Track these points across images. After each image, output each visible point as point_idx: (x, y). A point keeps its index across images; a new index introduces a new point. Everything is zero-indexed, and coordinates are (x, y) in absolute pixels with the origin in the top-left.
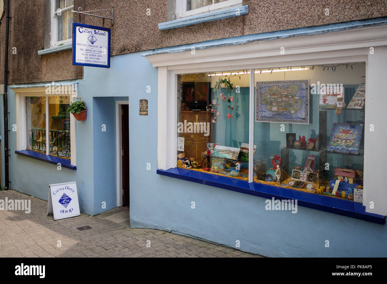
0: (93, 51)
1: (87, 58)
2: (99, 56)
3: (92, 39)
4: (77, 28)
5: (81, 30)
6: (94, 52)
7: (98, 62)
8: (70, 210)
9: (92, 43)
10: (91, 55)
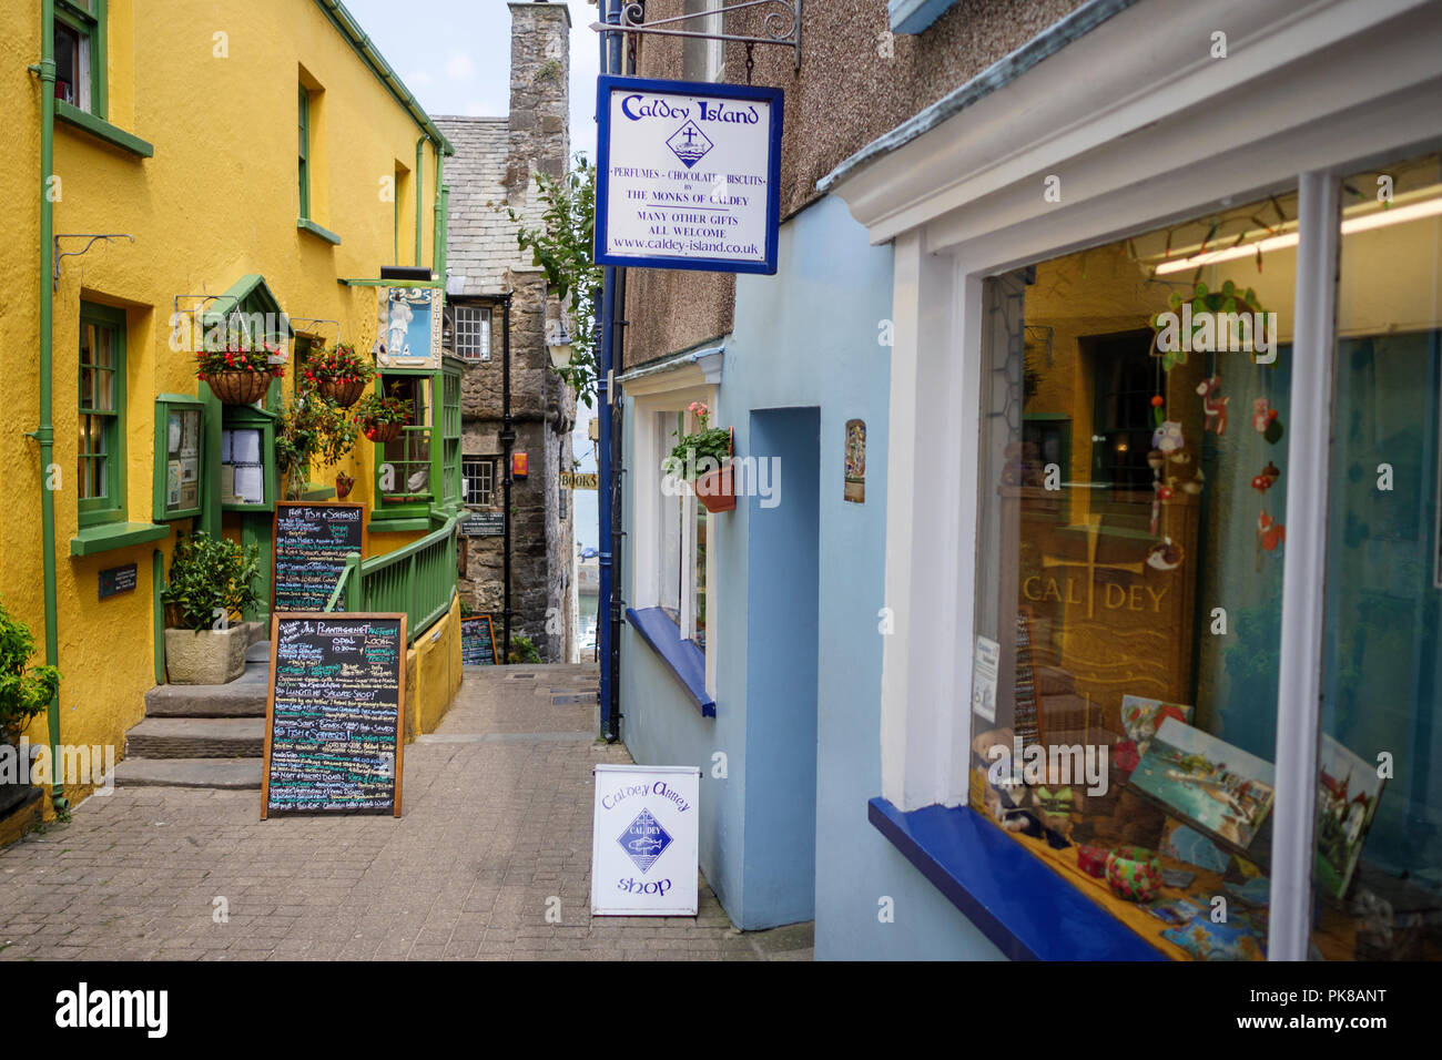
0: (690, 198)
1: (661, 230)
2: (721, 220)
3: (687, 145)
4: (617, 99)
5: (634, 106)
6: (699, 205)
7: (716, 248)
8: (660, 884)
9: (689, 163)
10: (680, 217)
